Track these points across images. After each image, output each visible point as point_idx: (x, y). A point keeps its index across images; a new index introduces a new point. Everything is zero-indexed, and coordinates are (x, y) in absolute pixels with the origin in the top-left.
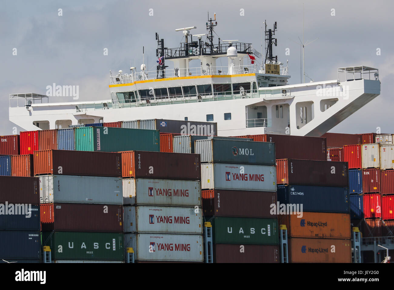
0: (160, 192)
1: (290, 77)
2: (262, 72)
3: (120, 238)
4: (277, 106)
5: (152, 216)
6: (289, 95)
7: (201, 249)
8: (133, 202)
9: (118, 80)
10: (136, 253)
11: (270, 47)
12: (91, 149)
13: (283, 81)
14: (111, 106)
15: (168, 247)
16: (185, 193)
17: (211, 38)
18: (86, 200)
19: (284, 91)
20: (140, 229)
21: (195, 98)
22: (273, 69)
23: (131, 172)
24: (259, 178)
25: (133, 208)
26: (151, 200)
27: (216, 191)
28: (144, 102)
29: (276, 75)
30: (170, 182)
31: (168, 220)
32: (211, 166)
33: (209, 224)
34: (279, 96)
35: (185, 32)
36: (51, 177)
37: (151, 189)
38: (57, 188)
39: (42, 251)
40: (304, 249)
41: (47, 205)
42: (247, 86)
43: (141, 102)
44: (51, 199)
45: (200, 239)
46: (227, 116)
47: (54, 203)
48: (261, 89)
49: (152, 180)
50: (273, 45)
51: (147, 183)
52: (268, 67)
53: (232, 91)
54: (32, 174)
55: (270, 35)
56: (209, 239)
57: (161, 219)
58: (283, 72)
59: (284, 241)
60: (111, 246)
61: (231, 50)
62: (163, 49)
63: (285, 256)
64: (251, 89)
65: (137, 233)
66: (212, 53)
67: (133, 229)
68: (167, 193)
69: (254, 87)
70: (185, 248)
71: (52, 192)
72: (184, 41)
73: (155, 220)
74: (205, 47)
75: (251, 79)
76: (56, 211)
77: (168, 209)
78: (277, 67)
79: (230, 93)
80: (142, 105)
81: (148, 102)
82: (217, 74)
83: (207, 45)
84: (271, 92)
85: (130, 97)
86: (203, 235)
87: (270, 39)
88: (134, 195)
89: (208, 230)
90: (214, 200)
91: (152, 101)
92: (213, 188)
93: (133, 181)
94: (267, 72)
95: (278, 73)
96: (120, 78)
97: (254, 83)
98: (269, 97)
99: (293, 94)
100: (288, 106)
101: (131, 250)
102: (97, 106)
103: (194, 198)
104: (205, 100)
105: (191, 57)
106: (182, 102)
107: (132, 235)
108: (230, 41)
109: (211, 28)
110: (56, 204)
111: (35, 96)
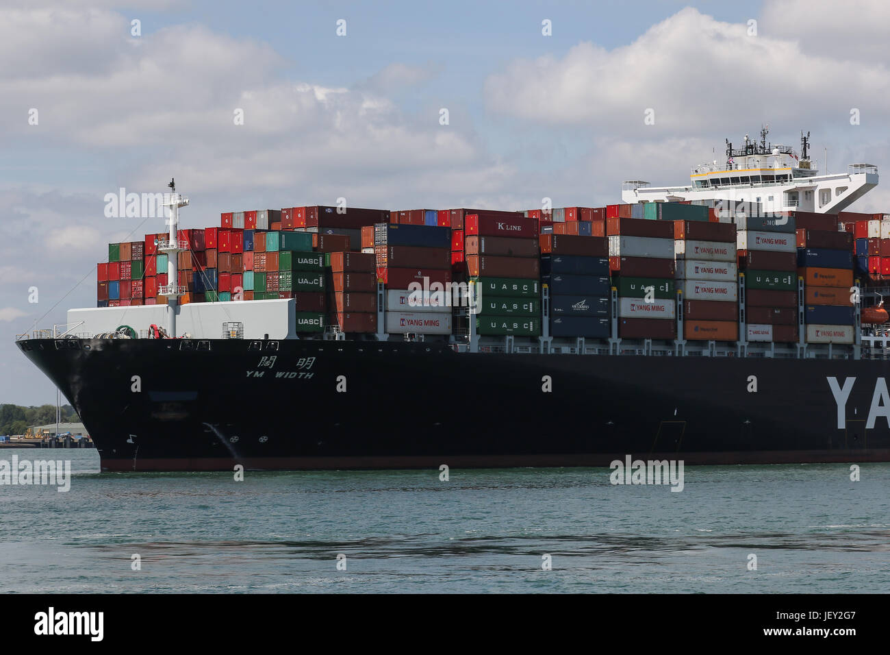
0: (704, 250)
1: (817, 171)
2: (797, 167)
3: (672, 283)
4: (806, 192)
5: (697, 268)
6: (814, 184)
7: (736, 292)
8: (682, 257)
9: (696, 171)
10: (684, 293)
11: (805, 149)
12: (655, 218)
13: (813, 174)
14: (691, 190)
15: (710, 290)
16: (724, 252)
17: (764, 143)
18: (646, 255)
19: (811, 181)
20: (688, 276)
21: (749, 185)
22: (805, 165)
23: (682, 236)
24: (783, 242)
25: (683, 261)
26: (697, 256)
27: (748, 251)
28: (714, 187)
29: (807, 170)
30: (712, 243)
31: (710, 271)
32: (745, 233)
33: (742, 275)
34: (807, 184)
35: (746, 138)
36: (618, 238)
37: (697, 248)
38: (623, 245)
39: (610, 290)
40: (816, 295)
41: (614, 258)
42: (785, 177)
43: (711, 187)
44: (618, 253)
45: (735, 285)
46: (771, 198)
47: (621, 256)
48: (795, 179)
49: (698, 242)
50: (807, 148)
51: (694, 243)
52: (801, 163)
53: (775, 181)
54: (606, 235)
55: (805, 141)
56: (742, 286)
57: (704, 270)
58: (813, 168)
59: (801, 288)
60: (665, 288)
61: (775, 151)
62: (731, 150)
63: (801, 298)
64: (789, 179)
65: (685, 280)
66: (764, 153)
67: (682, 277)
68: (710, 251)
69: (791, 178)
70: (723, 291)
71: (619, 248)
72: (745, 144)
73: (700, 270)
74: (759, 149)
75: (789, 172)
76: (621, 261)
77: (710, 262)
78: (808, 164)
79: (774, 182)
80: (712, 189)
81: (716, 187)
82: (768, 168)
83: (761, 147)
84: (801, 181)
85: (704, 183)
86: (737, 282)
87: (805, 144)
88: (683, 252)
89: (742, 279)
90: (747, 258)
91: (719, 187)
92: (746, 248)
93: (683, 242)
94: (800, 167)
95: (809, 168)
96: (699, 170)
97: (791, 175)
98: (800, 185)
99: (817, 183)
100: (813, 191)
101: (680, 292)
102: (681, 190)
103: (731, 256)
104: (755, 187)
105: (749, 156)
106: (740, 188)
107: (682, 281)
108: (776, 145)
109: (764, 135)
110: (621, 257)
111: (640, 182)
